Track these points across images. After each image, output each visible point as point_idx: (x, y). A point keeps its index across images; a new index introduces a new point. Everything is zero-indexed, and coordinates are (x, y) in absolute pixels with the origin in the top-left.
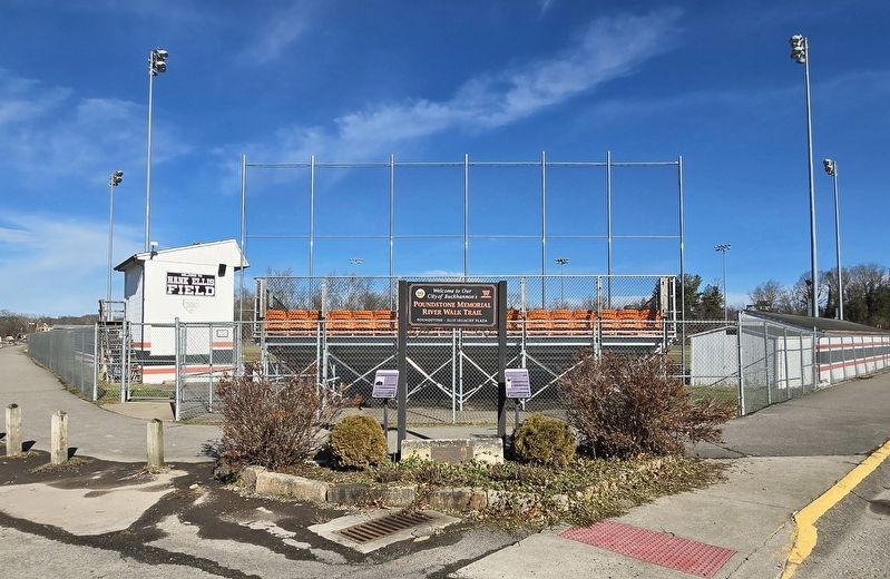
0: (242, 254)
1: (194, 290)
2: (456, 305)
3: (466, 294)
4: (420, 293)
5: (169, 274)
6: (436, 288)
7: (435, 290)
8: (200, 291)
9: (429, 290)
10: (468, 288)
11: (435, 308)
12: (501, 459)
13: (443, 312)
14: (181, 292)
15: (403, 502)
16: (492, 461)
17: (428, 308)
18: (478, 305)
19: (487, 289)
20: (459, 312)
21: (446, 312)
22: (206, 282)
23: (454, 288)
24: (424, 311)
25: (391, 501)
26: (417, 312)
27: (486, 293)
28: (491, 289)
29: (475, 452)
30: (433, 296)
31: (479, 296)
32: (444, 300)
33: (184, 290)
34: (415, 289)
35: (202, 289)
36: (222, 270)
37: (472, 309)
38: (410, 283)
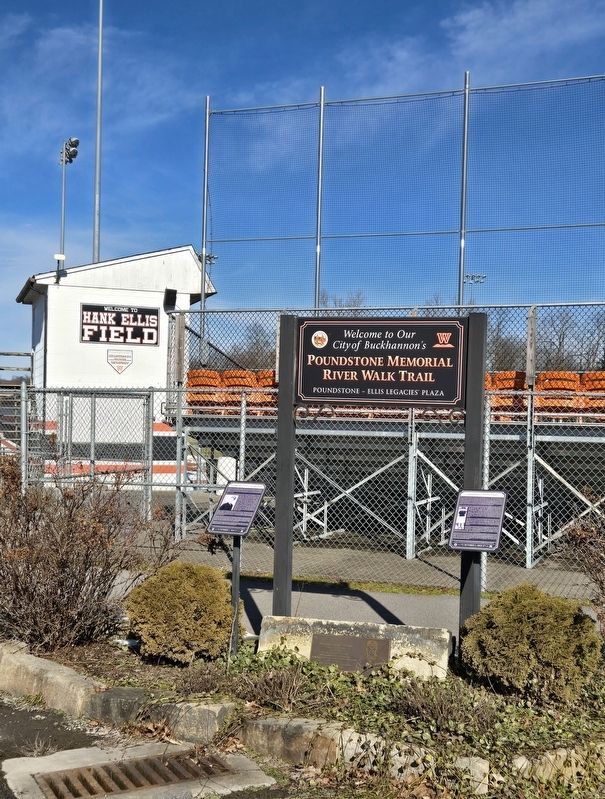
0: (204, 271)
1: (125, 335)
2: (385, 361)
3: (404, 341)
4: (320, 339)
5: (86, 308)
6: (349, 328)
7: (347, 334)
8: (134, 337)
9: (335, 333)
10: (408, 329)
11: (347, 368)
12: (442, 670)
13: (360, 376)
14: (103, 338)
15: (200, 735)
16: (422, 671)
17: (334, 368)
18: (427, 362)
19: (444, 329)
20: (390, 377)
21: (367, 375)
22: (143, 320)
23: (382, 329)
24: (327, 374)
25: (181, 729)
26: (312, 375)
27: (444, 339)
28: (453, 330)
29: (393, 652)
30: (343, 345)
31: (429, 346)
32: (363, 352)
33: (108, 334)
34: (310, 331)
35: (138, 333)
36: (170, 297)
37: (416, 370)
38: (301, 321)
